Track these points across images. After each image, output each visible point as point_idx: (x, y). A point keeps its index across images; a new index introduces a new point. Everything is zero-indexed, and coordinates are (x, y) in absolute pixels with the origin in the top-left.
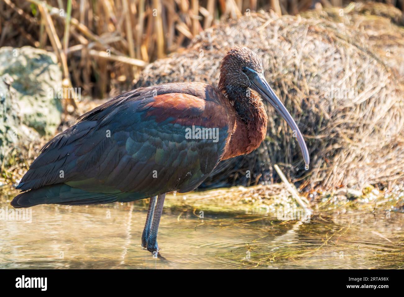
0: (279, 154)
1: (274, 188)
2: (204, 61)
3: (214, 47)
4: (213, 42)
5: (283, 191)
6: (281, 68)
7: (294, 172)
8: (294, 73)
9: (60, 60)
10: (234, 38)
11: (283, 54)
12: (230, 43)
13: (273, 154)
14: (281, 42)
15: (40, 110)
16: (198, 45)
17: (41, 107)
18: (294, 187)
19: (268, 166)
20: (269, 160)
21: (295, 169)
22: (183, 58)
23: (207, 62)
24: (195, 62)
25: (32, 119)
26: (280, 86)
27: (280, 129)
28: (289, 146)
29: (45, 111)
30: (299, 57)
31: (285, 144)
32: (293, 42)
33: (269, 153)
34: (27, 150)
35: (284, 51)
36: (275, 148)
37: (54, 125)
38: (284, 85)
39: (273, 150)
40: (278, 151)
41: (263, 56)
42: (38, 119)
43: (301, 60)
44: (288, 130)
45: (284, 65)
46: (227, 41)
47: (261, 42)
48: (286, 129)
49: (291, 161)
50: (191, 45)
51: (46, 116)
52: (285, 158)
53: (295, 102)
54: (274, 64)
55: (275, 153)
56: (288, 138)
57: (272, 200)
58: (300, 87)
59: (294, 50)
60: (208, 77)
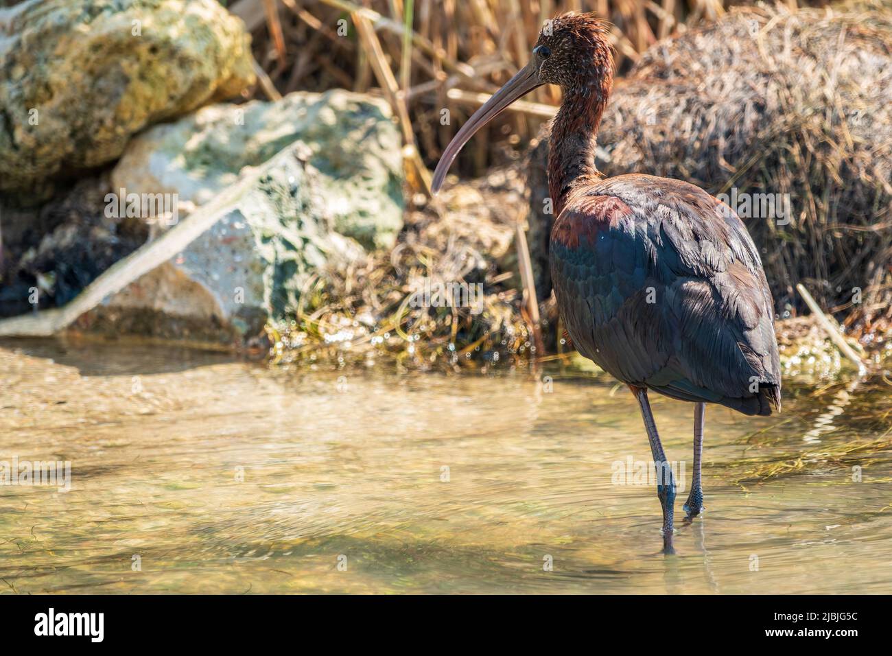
0: (805, 263)
1: (798, 324)
2: (658, 100)
3: (677, 72)
4: (674, 63)
5: (814, 329)
6: (800, 106)
7: (833, 294)
8: (824, 114)
9: (395, 112)
10: (711, 55)
11: (801, 80)
12: (704, 65)
13: (793, 264)
14: (797, 59)
15: (364, 206)
16: (647, 71)
17: (364, 198)
18: (834, 321)
19: (785, 286)
20: (786, 276)
21: (834, 289)
22: (619, 95)
23: (664, 101)
24: (643, 102)
25: (350, 223)
26: (800, 138)
27: (803, 216)
28: (821, 246)
29: (373, 206)
30: (831, 82)
31: (813, 243)
32: (820, 56)
33: (785, 261)
34: (344, 279)
35: (805, 76)
36: (797, 253)
37: (391, 230)
38: (806, 136)
39: (793, 255)
40: (801, 257)
41: (766, 85)
42: (363, 223)
43: (836, 89)
44: (818, 217)
45: (805, 98)
46: (699, 60)
47: (760, 59)
48: (815, 216)
49: (826, 273)
50: (633, 71)
51: (373, 216)
52: (814, 270)
53: (829, 165)
54: (787, 99)
55: (797, 261)
56: (818, 232)
57: (794, 347)
58: (836, 139)
59: (820, 72)
60: (668, 129)
